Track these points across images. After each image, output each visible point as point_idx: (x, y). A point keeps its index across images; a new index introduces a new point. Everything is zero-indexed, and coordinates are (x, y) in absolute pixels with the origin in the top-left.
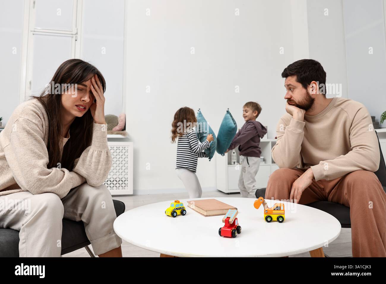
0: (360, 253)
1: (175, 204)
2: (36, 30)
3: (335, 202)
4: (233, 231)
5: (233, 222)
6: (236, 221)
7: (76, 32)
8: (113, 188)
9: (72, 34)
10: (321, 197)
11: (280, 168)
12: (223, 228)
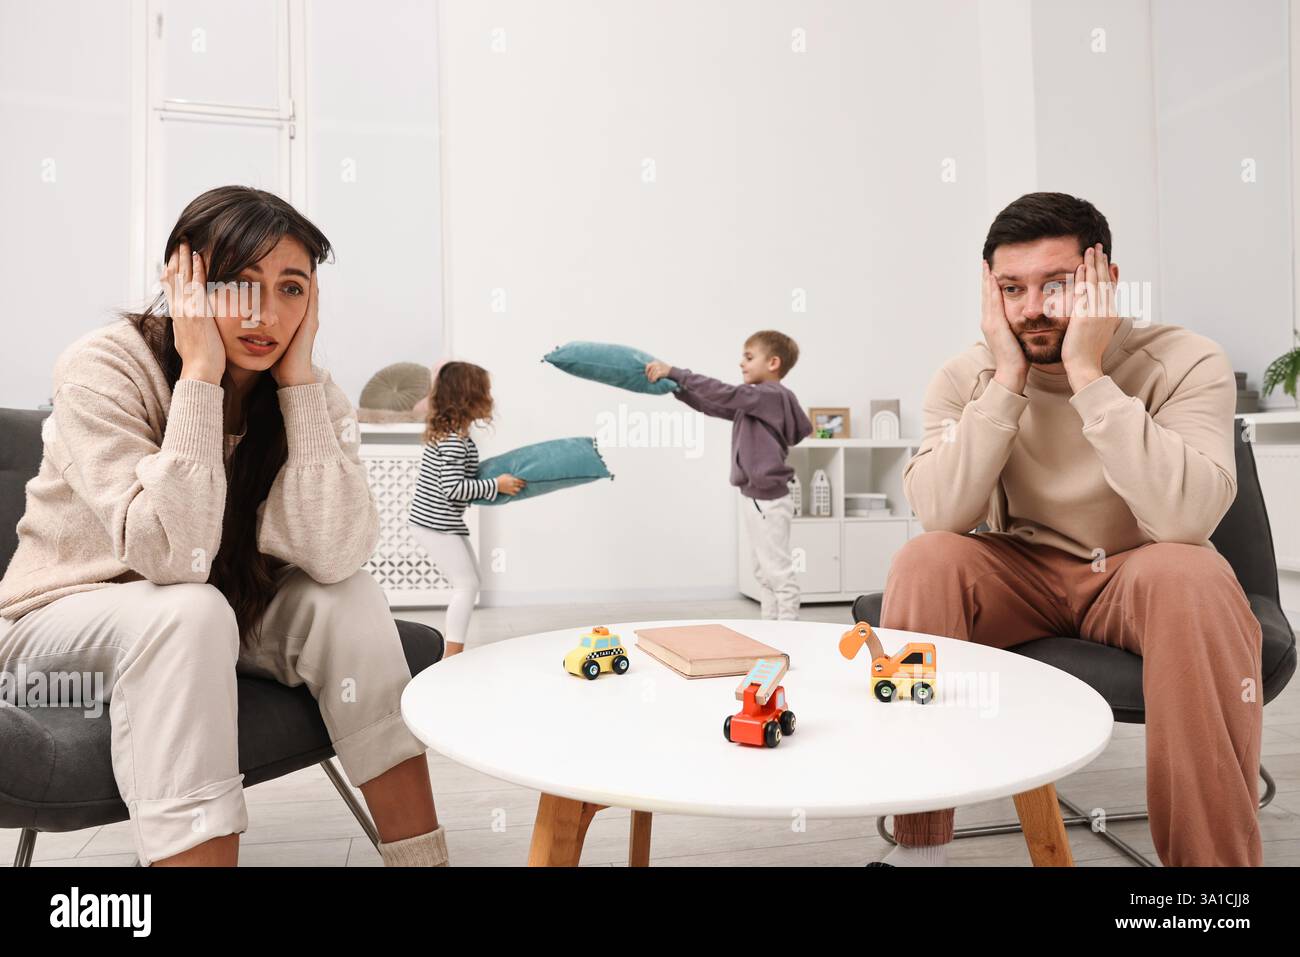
0: (1172, 806)
1: (595, 638)
2: (168, 106)
3: (1103, 643)
4: (770, 728)
5: (768, 699)
6: (779, 696)
7: (291, 114)
8: (400, 585)
9: (279, 119)
10: (1057, 624)
11: (928, 528)
12: (738, 716)
